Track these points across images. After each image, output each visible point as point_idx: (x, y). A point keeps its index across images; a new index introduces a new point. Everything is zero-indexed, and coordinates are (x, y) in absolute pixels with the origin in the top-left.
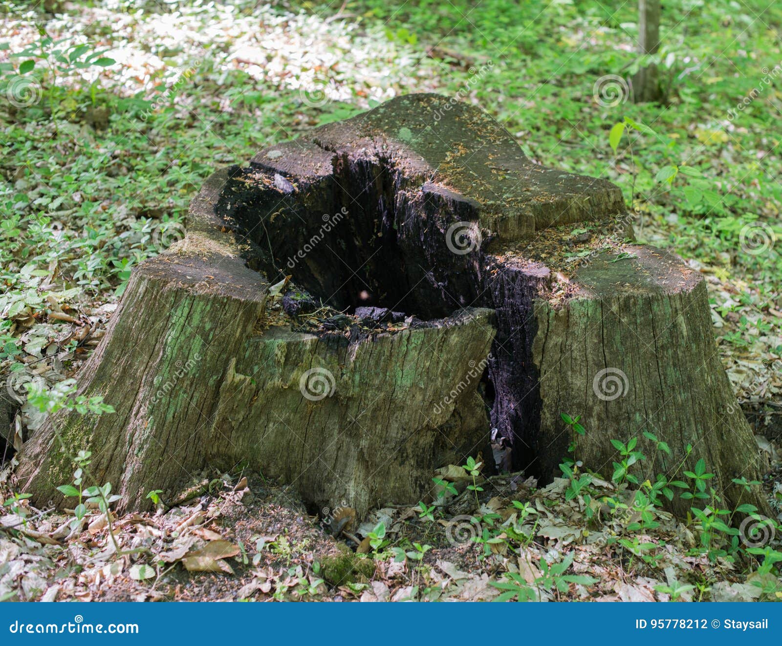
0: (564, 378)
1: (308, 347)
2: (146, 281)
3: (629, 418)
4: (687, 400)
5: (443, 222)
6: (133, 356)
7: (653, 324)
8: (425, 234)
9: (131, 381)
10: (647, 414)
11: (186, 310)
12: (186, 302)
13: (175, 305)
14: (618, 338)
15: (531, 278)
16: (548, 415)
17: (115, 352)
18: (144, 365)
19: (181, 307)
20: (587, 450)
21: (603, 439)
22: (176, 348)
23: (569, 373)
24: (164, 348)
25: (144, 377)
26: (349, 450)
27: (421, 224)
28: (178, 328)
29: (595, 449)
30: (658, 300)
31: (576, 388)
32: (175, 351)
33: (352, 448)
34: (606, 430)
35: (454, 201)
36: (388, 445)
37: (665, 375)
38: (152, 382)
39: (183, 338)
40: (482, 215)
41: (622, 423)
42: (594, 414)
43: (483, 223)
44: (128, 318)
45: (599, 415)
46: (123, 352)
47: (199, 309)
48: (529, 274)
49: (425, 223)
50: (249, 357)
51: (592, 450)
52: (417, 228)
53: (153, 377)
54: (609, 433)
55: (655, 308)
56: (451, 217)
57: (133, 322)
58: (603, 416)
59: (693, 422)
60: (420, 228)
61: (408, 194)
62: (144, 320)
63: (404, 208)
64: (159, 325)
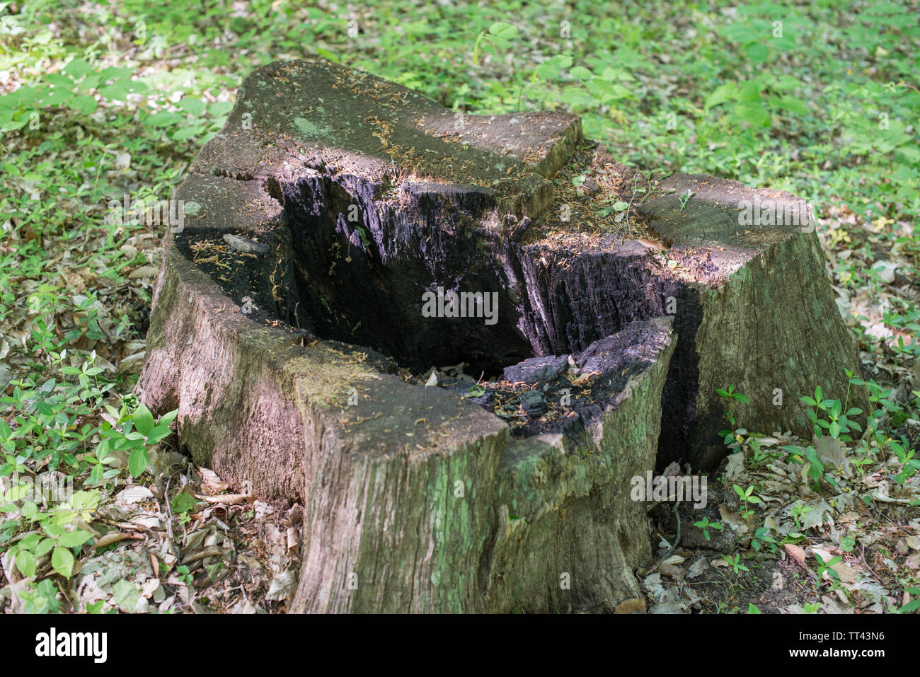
0: (718, 355)
1: (563, 451)
2: (383, 466)
3: (783, 367)
4: (833, 327)
5: (450, 222)
6: (396, 564)
7: (795, 266)
8: (428, 243)
9: (400, 594)
10: (799, 355)
11: (445, 478)
12: (442, 470)
13: (432, 480)
14: (766, 292)
15: (631, 259)
16: (703, 397)
17: (367, 570)
18: (412, 568)
19: (439, 478)
20: (742, 414)
21: (756, 397)
22: (447, 529)
23: (723, 347)
24: (434, 537)
25: (416, 582)
26: (606, 537)
27: (420, 234)
28: (442, 504)
29: (750, 410)
30: (796, 240)
31: (728, 358)
32: (448, 533)
33: (609, 534)
34: (759, 387)
35: (458, 195)
36: (633, 512)
37: (812, 311)
38: (430, 582)
39: (451, 513)
40: (499, 200)
41: (775, 374)
42: (746, 376)
43: (503, 209)
44: (373, 520)
45: (750, 376)
46: (378, 564)
47: (457, 470)
48: (626, 255)
49: (426, 231)
50: (503, 494)
51: (748, 413)
52: (416, 240)
53: (428, 575)
54: (763, 389)
55: (796, 248)
56: (458, 214)
57: (382, 525)
58: (754, 374)
59: (841, 346)
60: (419, 239)
61: (390, 203)
62: (397, 514)
63: (391, 221)
64: (417, 512)
